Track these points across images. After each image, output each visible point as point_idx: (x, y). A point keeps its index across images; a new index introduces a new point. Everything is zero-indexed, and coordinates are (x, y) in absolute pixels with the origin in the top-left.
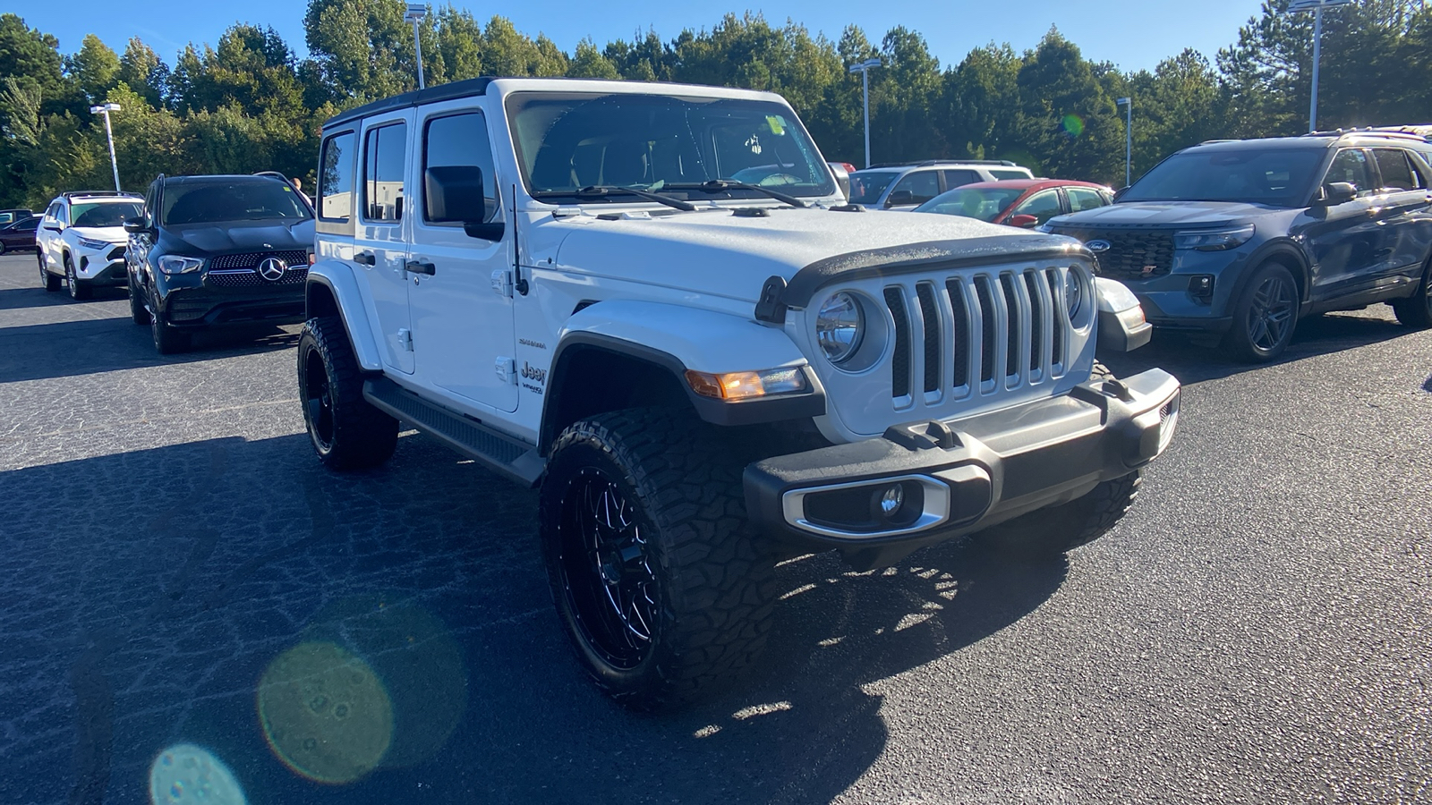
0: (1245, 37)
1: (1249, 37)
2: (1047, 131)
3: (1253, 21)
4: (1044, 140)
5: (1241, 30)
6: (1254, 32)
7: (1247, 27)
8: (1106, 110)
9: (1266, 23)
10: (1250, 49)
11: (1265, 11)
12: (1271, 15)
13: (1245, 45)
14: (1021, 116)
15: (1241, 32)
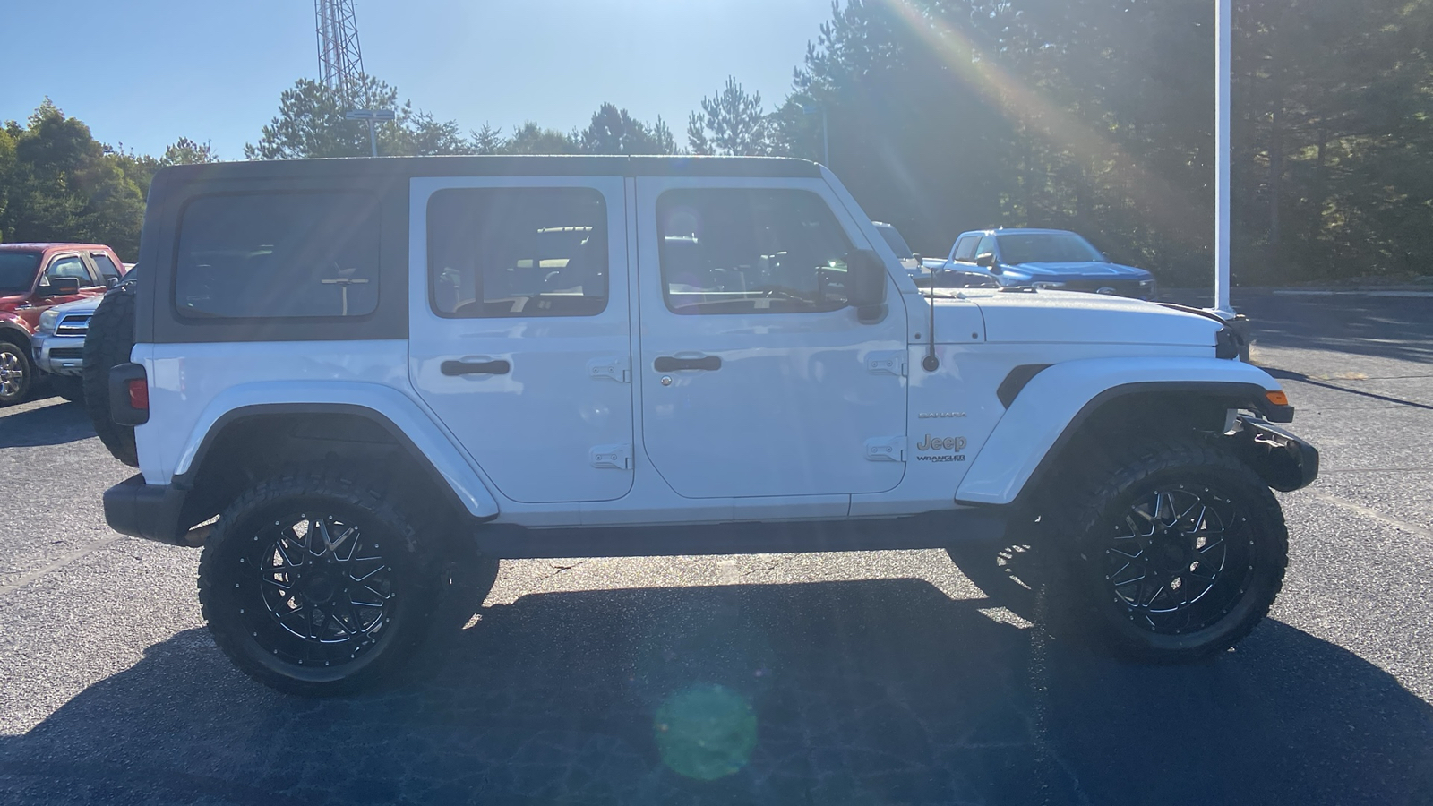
0: (270, 136)
1: (275, 135)
2: (73, 213)
3: (276, 121)
4: (72, 223)
5: (266, 127)
6: (278, 131)
7: (273, 126)
8: (132, 195)
9: (285, 124)
10: (275, 146)
11: (284, 113)
12: (291, 118)
13: (270, 142)
14: (38, 195)
15: (266, 130)
